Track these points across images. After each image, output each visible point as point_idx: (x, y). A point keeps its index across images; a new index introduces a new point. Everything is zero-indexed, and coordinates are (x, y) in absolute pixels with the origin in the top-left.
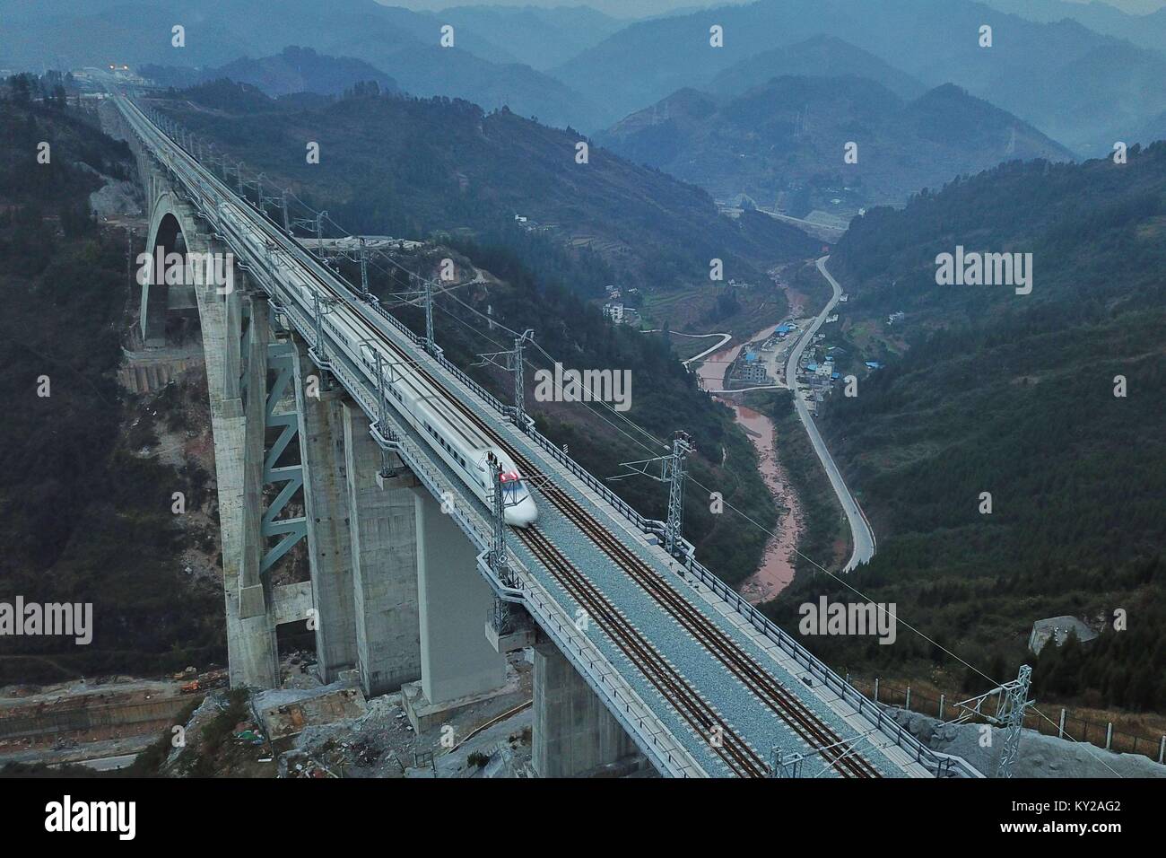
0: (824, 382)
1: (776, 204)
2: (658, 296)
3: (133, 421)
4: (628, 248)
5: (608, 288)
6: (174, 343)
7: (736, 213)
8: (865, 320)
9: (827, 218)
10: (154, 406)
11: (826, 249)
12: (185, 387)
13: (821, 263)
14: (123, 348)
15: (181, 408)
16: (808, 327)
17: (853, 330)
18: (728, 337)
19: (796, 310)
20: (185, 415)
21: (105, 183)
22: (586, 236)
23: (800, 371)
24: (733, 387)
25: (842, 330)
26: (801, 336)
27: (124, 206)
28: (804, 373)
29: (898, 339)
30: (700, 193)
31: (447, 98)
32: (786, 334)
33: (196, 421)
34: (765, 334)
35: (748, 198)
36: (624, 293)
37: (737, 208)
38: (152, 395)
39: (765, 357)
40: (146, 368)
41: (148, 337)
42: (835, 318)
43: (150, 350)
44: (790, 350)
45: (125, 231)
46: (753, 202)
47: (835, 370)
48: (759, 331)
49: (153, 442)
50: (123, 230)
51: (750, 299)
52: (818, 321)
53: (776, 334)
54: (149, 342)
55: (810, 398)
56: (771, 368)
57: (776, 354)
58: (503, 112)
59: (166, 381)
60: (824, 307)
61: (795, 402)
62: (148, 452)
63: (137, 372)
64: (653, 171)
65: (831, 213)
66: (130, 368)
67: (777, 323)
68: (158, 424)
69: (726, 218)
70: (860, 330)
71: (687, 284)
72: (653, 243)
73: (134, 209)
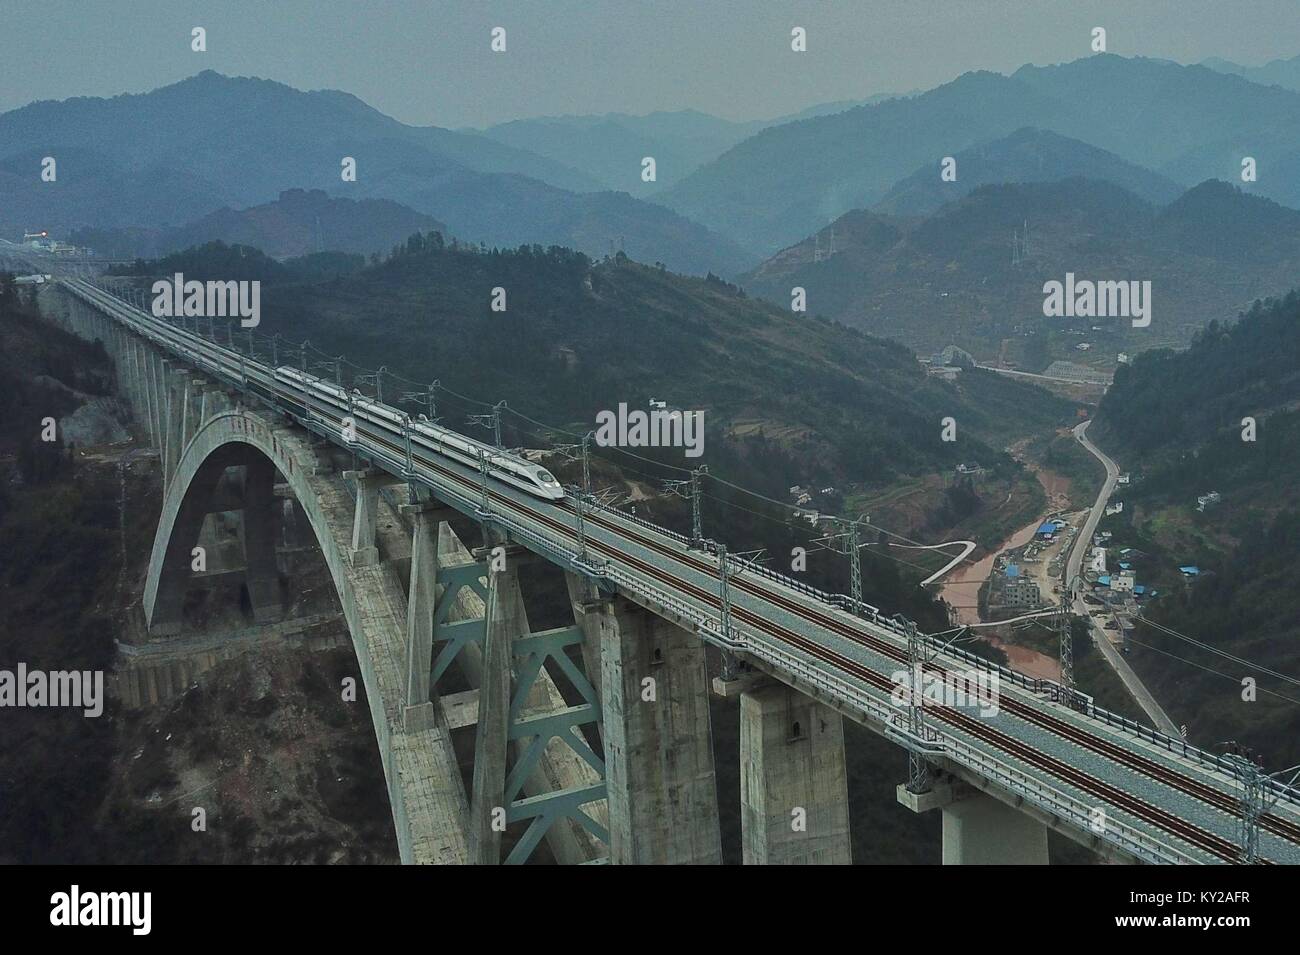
0: (1127, 602)
1: (1001, 357)
2: (864, 495)
3: (134, 751)
4: (814, 432)
5: (793, 490)
6: (194, 627)
7: (951, 373)
8: (1162, 508)
9: (1075, 370)
10: (167, 726)
11: (1082, 412)
12: (214, 692)
13: (1079, 431)
14: (117, 641)
15: (209, 725)
16: (1082, 524)
17: (1150, 523)
18: (971, 546)
19: (1059, 501)
20: (217, 735)
21: (83, 402)
22: (755, 420)
23: (1087, 587)
24: (995, 616)
25: (1133, 524)
26: (1076, 537)
27: (108, 433)
28: (1093, 590)
29: (1218, 531)
30: (899, 350)
31: (540, 247)
32: (1053, 535)
33: (233, 744)
34: (1022, 537)
35: (961, 352)
36: (816, 495)
37: (947, 365)
38: (163, 709)
39: (1032, 570)
40: (155, 669)
41: (155, 621)
42: (1119, 508)
43: (158, 641)
44: (1065, 557)
45: (116, 468)
46: (969, 356)
47: (1138, 582)
48: (1012, 533)
49: (168, 782)
50: (112, 468)
51: (991, 489)
52: (1095, 513)
53: (1040, 536)
54: (158, 630)
55: (1111, 626)
56: (1046, 587)
57: (1046, 564)
58: (618, 260)
59: (185, 685)
60: (1099, 493)
61: (1091, 633)
62: (160, 799)
63: (141, 673)
64: (830, 324)
65: (1080, 363)
66: (129, 671)
67: (1034, 520)
68: (175, 751)
69: (937, 380)
70: (1160, 521)
71: (902, 476)
72: (847, 422)
73: (123, 436)
